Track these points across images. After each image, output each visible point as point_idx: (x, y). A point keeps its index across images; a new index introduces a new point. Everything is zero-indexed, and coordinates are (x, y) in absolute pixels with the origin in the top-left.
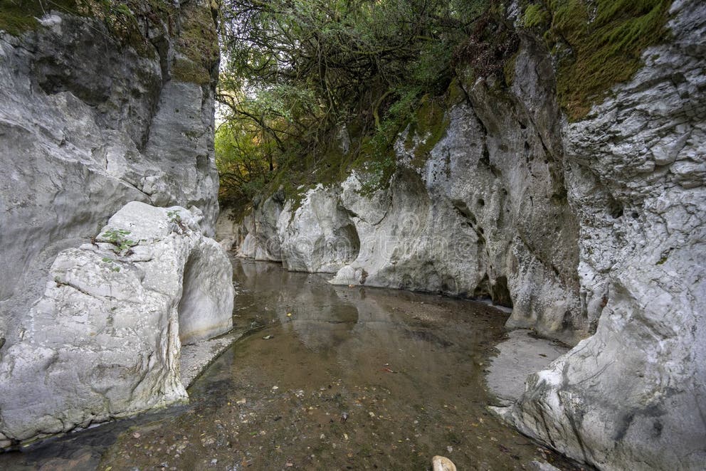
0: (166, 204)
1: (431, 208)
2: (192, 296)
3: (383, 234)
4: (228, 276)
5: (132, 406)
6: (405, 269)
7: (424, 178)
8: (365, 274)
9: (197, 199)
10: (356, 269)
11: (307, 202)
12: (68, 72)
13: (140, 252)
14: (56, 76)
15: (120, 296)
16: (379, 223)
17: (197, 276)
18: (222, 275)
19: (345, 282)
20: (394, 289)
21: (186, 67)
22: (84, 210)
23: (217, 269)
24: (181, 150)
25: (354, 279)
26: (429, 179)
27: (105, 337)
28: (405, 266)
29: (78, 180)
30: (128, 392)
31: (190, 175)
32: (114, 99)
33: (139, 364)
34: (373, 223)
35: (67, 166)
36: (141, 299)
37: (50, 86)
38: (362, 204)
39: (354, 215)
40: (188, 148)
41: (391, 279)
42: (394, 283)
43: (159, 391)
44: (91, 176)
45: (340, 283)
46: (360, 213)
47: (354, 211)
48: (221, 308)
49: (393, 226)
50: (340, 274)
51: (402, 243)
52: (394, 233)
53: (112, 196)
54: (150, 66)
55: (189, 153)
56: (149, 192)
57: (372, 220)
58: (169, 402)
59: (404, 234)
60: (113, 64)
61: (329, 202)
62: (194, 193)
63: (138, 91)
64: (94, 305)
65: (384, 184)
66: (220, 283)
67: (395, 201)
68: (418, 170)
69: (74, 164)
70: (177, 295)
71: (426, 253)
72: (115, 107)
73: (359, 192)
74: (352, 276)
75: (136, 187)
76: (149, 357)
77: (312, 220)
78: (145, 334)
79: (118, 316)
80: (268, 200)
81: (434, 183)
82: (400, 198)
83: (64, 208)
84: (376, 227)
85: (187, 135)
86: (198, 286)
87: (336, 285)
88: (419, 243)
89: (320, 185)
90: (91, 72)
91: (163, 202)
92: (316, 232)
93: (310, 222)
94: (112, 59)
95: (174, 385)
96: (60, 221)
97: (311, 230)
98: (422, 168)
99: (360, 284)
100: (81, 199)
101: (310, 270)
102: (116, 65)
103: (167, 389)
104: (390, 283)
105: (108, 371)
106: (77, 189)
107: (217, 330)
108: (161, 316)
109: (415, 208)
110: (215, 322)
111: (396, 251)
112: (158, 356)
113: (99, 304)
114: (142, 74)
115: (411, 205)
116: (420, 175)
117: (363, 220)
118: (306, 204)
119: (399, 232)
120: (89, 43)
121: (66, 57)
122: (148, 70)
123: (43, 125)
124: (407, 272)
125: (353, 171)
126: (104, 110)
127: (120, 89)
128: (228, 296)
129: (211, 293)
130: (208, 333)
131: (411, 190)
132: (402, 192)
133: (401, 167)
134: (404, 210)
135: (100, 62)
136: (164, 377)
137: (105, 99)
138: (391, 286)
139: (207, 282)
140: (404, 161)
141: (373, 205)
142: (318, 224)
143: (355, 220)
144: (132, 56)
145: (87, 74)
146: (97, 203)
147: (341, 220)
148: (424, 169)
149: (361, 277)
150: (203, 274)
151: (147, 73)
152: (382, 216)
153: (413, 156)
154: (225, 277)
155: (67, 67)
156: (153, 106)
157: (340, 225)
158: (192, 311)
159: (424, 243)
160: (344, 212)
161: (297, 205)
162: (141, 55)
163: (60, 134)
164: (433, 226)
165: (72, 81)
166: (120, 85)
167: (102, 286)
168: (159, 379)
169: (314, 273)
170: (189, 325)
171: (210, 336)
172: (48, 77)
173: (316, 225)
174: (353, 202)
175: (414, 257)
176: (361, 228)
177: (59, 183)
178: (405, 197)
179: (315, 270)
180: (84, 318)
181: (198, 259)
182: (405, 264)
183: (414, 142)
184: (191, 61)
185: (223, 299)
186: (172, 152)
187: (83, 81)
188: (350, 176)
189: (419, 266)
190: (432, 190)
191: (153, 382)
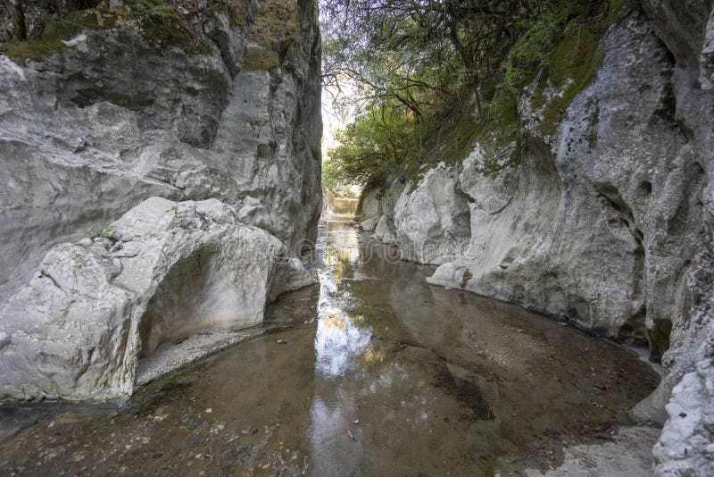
0: (204, 196)
1: (564, 194)
2: (214, 288)
3: (501, 227)
4: (262, 269)
5: (77, 393)
6: (516, 277)
7: (553, 150)
8: (467, 275)
9: (252, 190)
10: (458, 269)
11: (424, 184)
12: (100, 84)
13: (128, 248)
14: (88, 89)
15: (83, 290)
16: (500, 211)
17: (219, 269)
18: (254, 268)
19: (442, 282)
20: (502, 301)
21: (256, 54)
22: (93, 208)
23: (246, 262)
24: (243, 140)
25: (453, 280)
26: (561, 151)
27: (54, 328)
28: (517, 274)
29: (83, 182)
30: (71, 379)
31: (246, 165)
32: (162, 101)
33: (77, 358)
34: (492, 211)
35: (69, 171)
36: (100, 295)
37: (83, 100)
38: (483, 186)
39: (473, 201)
40: (250, 138)
41: (498, 287)
42: (501, 294)
43: (106, 384)
44: (102, 178)
45: (436, 282)
46: (479, 197)
47: (472, 196)
48: (248, 302)
49: (515, 217)
50: (438, 272)
51: (521, 240)
52: (514, 227)
53: (129, 194)
54: (203, 62)
55: (250, 143)
56: (181, 186)
57: (491, 208)
59: (527, 228)
60: (154, 69)
61: (450, 184)
62: (250, 184)
63: (193, 88)
64: (59, 296)
65: (516, 159)
66: (249, 276)
67: (522, 183)
68: (547, 139)
69: (78, 169)
70: (145, 293)
71: (548, 259)
72: (164, 108)
73: (482, 170)
74: (450, 277)
75: (169, 182)
76: (91, 352)
77: (427, 205)
78: (90, 329)
79: (73, 309)
80: (395, 181)
81: (567, 157)
82: (528, 180)
83: (68, 208)
84: (496, 216)
85: (251, 124)
86: (221, 278)
87: (433, 285)
88: (541, 244)
89: (442, 164)
90: (127, 79)
91: (201, 195)
92: (431, 218)
93: (424, 207)
94: (151, 63)
95: (122, 380)
96: (65, 218)
97: (425, 215)
98: (551, 134)
99: (459, 287)
100: (88, 199)
101: (422, 261)
102: (157, 68)
103: (114, 383)
104: (496, 292)
105: (49, 359)
106: (82, 190)
107: (242, 323)
108: (113, 314)
109: (546, 193)
110: (241, 314)
111: (511, 251)
112: (103, 351)
113: (63, 295)
114: (196, 72)
115: (541, 189)
116: (549, 145)
117: (480, 207)
118: (422, 186)
119: (521, 225)
120: (119, 53)
121: (95, 70)
122: (202, 66)
123: (59, 136)
124: (520, 281)
125: (477, 144)
126: (151, 113)
127: (167, 91)
128: (258, 290)
129: (236, 287)
130: (232, 324)
131: (542, 168)
132: (531, 171)
133: (527, 135)
134: (531, 196)
135: (133, 69)
136: (112, 371)
137: (151, 103)
138: (498, 297)
139: (232, 275)
140: (529, 127)
141: (495, 188)
142: (433, 210)
143: (472, 206)
144: (178, 56)
145: (123, 82)
146: (112, 201)
147: (460, 206)
148: (554, 137)
149: (461, 278)
150: (225, 267)
151: (201, 70)
152: (505, 202)
153: (542, 118)
154: (258, 270)
155: (97, 80)
156: (221, 100)
157: (459, 212)
158: (215, 301)
159: (547, 245)
160: (463, 196)
161: (414, 187)
162: (191, 53)
163: (78, 142)
164: (564, 221)
165: (107, 91)
166: (167, 87)
167: (70, 280)
168: (105, 373)
169: (425, 265)
170: (211, 315)
171: (232, 327)
172: (79, 91)
173: (430, 210)
174: (472, 184)
175: (530, 263)
176: (475, 218)
177: (60, 187)
178: (533, 177)
179: (427, 262)
180: (45, 308)
181: (218, 252)
182: (517, 271)
183: (545, 97)
184: (261, 47)
185: (252, 293)
186: (236, 143)
187: (120, 89)
188: (473, 150)
189: (536, 276)
190: (564, 167)
191: (98, 375)
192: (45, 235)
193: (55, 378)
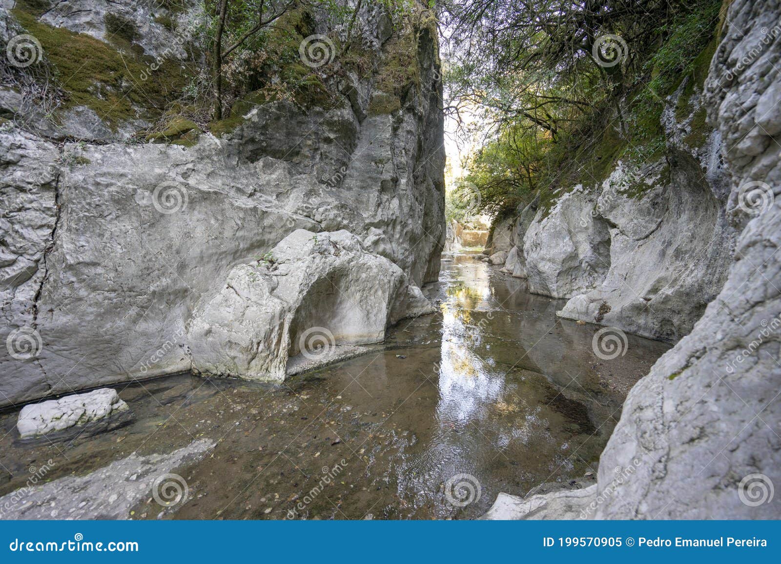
0: (336, 228)
1: (719, 213)
2: (343, 306)
3: (647, 255)
4: (384, 292)
5: (249, 374)
6: (663, 311)
7: (703, 165)
8: (604, 308)
9: (376, 221)
10: (592, 301)
11: (556, 210)
12: (264, 144)
13: (282, 269)
14: (257, 149)
15: (254, 298)
16: (647, 237)
17: (347, 290)
18: (376, 291)
19: (574, 316)
20: (646, 338)
21: (380, 100)
22: (258, 238)
23: (369, 285)
24: (369, 177)
25: (587, 313)
26: (712, 165)
27: (237, 324)
28: (663, 306)
29: (253, 219)
30: (246, 363)
31: (371, 199)
32: (306, 151)
33: (250, 347)
34: (637, 237)
35: (245, 211)
36: (264, 302)
37: (253, 158)
38: (626, 210)
39: (614, 226)
40: (374, 175)
41: (642, 321)
42: (645, 329)
43: (267, 370)
44: (265, 215)
45: (566, 315)
46: (621, 222)
47: (612, 220)
48: (371, 321)
49: (664, 242)
50: (569, 305)
51: (671, 269)
52: (663, 254)
53: (282, 227)
54: (337, 115)
55: (375, 180)
56: (319, 220)
57: (635, 233)
58: (270, 379)
59: (678, 254)
60: (300, 127)
61: (588, 208)
62: (374, 216)
63: (329, 137)
64: (239, 302)
66: (372, 298)
67: (672, 206)
68: (694, 152)
69: (251, 209)
70: (294, 303)
71: (700, 289)
72: (307, 157)
73: (625, 192)
74: (584, 310)
75: (309, 217)
76: (259, 344)
77: (560, 233)
78: (258, 327)
79: (247, 312)
80: (527, 208)
81: (719, 171)
82: (680, 199)
83: (243, 238)
84: (640, 242)
85: (376, 163)
86: (349, 297)
87: (564, 319)
88: (692, 271)
89: (579, 187)
90: (282, 138)
91: (333, 227)
92: (564, 247)
93: (557, 235)
94: (299, 122)
95: (277, 369)
96: (241, 246)
97: (557, 245)
98: (700, 147)
99: (594, 322)
100: (256, 231)
101: (555, 294)
102: (303, 126)
103: (272, 370)
104: (639, 327)
105: (234, 346)
106: (253, 225)
107: (365, 339)
108: (273, 317)
109: (701, 213)
110: (364, 331)
111: (659, 281)
112: (266, 344)
113: (241, 301)
114: (330, 124)
115: (696, 209)
116: (698, 159)
117: (622, 233)
118: (554, 212)
119: (671, 251)
120: (278, 118)
121: (262, 134)
122: (336, 119)
123: (239, 186)
124: (667, 315)
125: (619, 163)
126: (297, 162)
127: (309, 142)
128: (379, 311)
129: (361, 306)
130: (358, 339)
131: (695, 184)
132: (683, 189)
133: (673, 149)
134: (684, 217)
135: (287, 129)
136: (271, 361)
137: (298, 153)
138: (641, 333)
139: (358, 296)
140: (675, 140)
141: (640, 211)
142: (567, 238)
143: (613, 232)
144: (319, 114)
145: (280, 140)
146: (270, 233)
147: (600, 232)
148: (703, 149)
149: (597, 312)
150: (353, 288)
151: (335, 121)
152: (654, 226)
153: (688, 129)
154: (380, 293)
155: (263, 141)
156: (350, 144)
157: (598, 239)
158: (343, 318)
159: (699, 273)
160: (603, 222)
161: (546, 214)
162: (327, 109)
163: (250, 190)
164: (721, 244)
165: (268, 148)
166: (310, 139)
167: (245, 290)
168: (267, 361)
169: (559, 299)
170: (340, 330)
171: (357, 342)
172: (251, 151)
173: (564, 238)
174: (613, 208)
175: (679, 294)
176: (615, 246)
177: (239, 222)
178: (686, 196)
179: (561, 295)
180: (231, 310)
181: (347, 275)
182: (663, 303)
183: (692, 106)
184: (384, 94)
185: (375, 312)
186: (362, 181)
187: (277, 146)
188: (615, 170)
189: (687, 308)
190: (717, 182)
191: (262, 362)
192: (230, 258)
193: (236, 360)
